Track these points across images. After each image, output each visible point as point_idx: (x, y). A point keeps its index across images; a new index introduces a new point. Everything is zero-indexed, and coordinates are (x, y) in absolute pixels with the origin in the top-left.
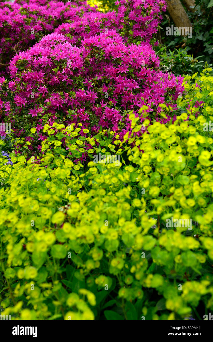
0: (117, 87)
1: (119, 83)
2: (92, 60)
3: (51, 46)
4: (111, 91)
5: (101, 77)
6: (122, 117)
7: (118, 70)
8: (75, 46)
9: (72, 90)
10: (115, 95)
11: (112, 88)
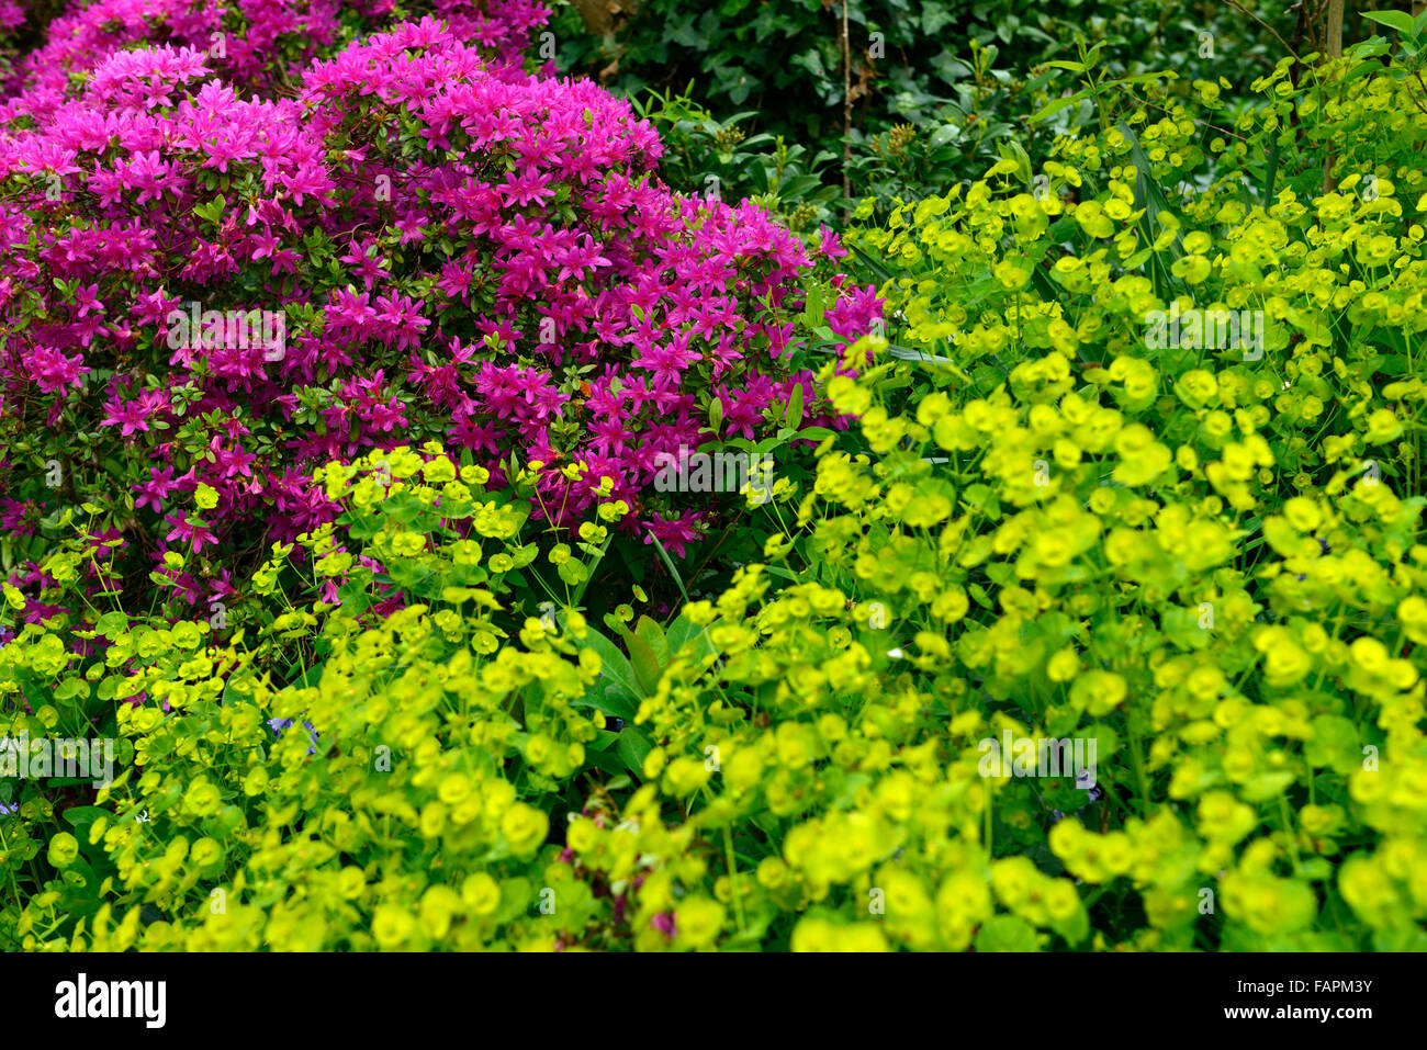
0: (511, 269)
1: (515, 253)
2: (360, 158)
3: (151, 103)
4: (480, 289)
5: (419, 232)
6: (561, 400)
7: (505, 196)
8: (255, 97)
9: (292, 297)
10: (506, 304)
11: (485, 274)
